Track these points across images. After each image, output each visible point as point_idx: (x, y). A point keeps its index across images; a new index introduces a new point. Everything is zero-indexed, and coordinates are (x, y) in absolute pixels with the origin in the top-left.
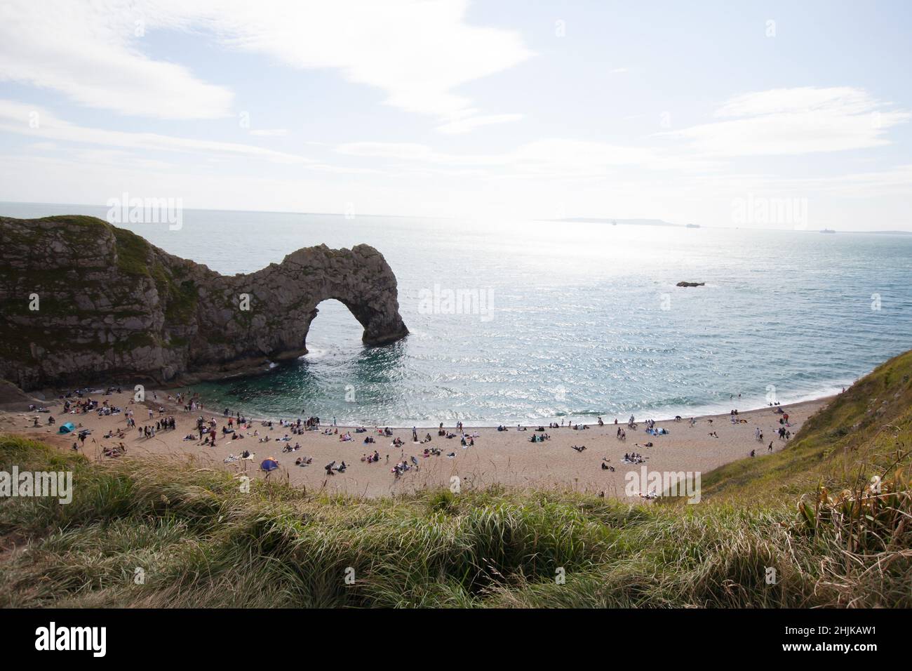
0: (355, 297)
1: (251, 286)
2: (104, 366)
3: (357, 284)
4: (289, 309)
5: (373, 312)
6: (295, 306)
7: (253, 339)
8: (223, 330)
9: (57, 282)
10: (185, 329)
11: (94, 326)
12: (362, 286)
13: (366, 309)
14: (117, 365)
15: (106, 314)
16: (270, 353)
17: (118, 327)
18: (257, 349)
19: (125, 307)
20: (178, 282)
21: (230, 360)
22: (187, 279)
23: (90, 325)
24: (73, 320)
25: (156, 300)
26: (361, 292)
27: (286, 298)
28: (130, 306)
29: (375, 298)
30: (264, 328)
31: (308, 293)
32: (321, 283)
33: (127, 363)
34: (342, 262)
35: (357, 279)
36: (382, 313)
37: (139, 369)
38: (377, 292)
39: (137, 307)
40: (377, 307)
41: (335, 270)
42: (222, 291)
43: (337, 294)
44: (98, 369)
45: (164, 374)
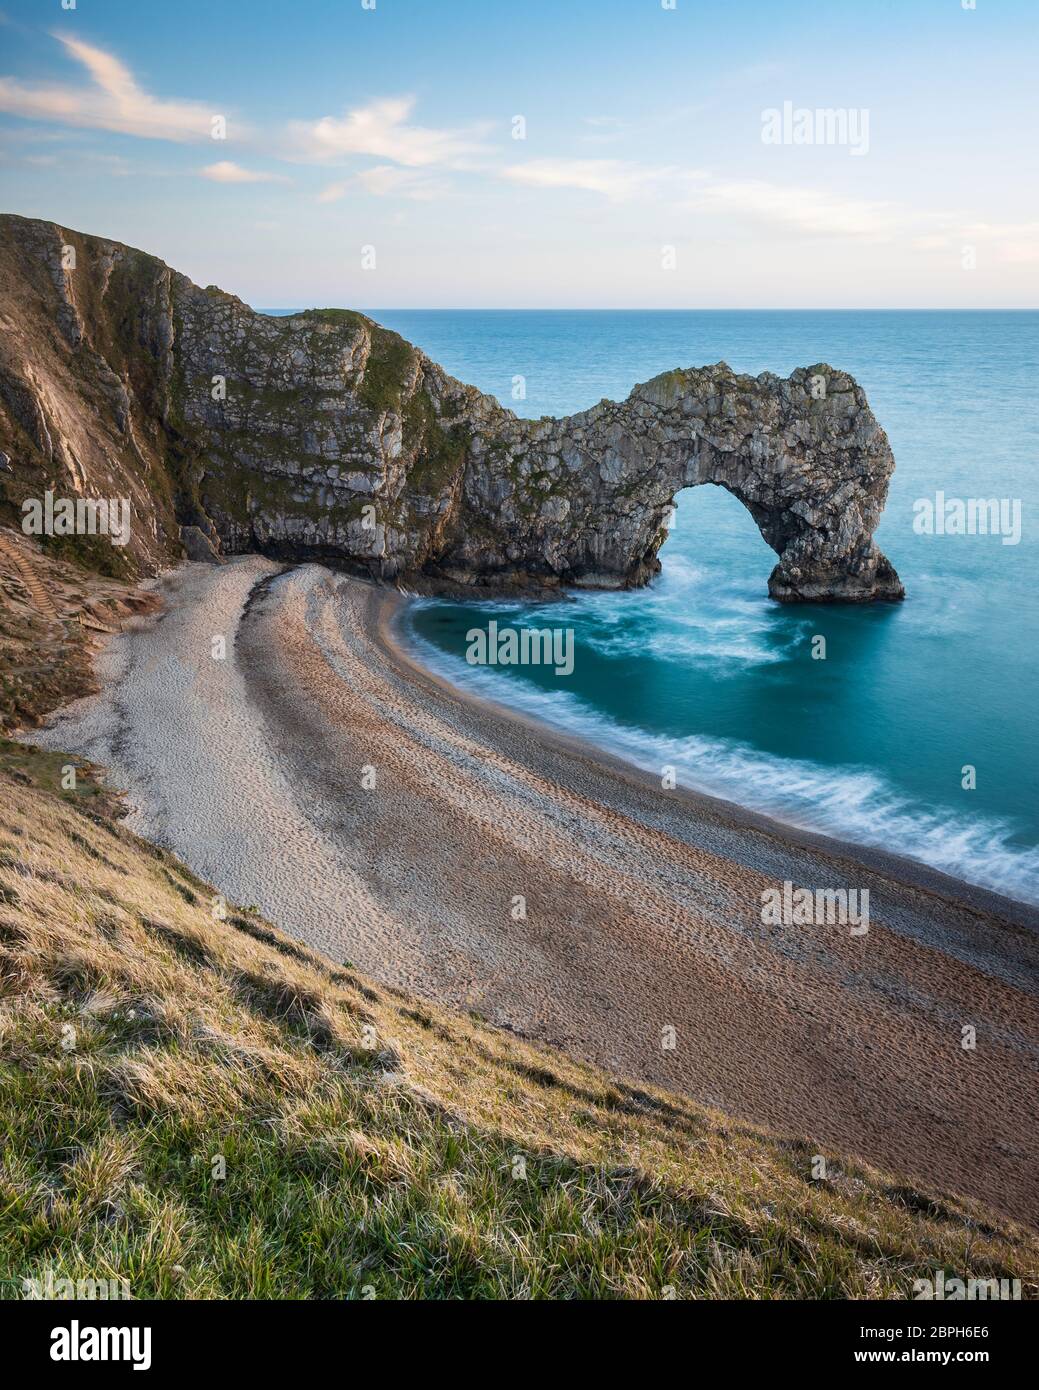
0: (762, 487)
1: (559, 442)
2: (315, 538)
3: (773, 457)
4: (616, 493)
5: (799, 527)
6: (629, 489)
7: (540, 540)
8: (493, 516)
9: (288, 409)
10: (431, 503)
11: (315, 479)
12: (785, 461)
13: (785, 517)
14: (329, 541)
15: (330, 463)
16: (564, 570)
17: (340, 485)
18: (543, 560)
19: (354, 456)
20: (446, 424)
21: (495, 569)
22: (459, 420)
23: (311, 476)
24: (293, 468)
25: (396, 449)
26: (778, 477)
27: (615, 473)
28: (360, 455)
29: (813, 496)
30: (563, 522)
31: (661, 465)
32: (689, 447)
33: (340, 541)
34: (750, 406)
35: (773, 447)
36: (823, 531)
37: (353, 552)
38: (825, 484)
39: (368, 457)
40: (812, 517)
41: (730, 422)
42: (508, 446)
43: (721, 476)
44: (308, 542)
45: (383, 568)
